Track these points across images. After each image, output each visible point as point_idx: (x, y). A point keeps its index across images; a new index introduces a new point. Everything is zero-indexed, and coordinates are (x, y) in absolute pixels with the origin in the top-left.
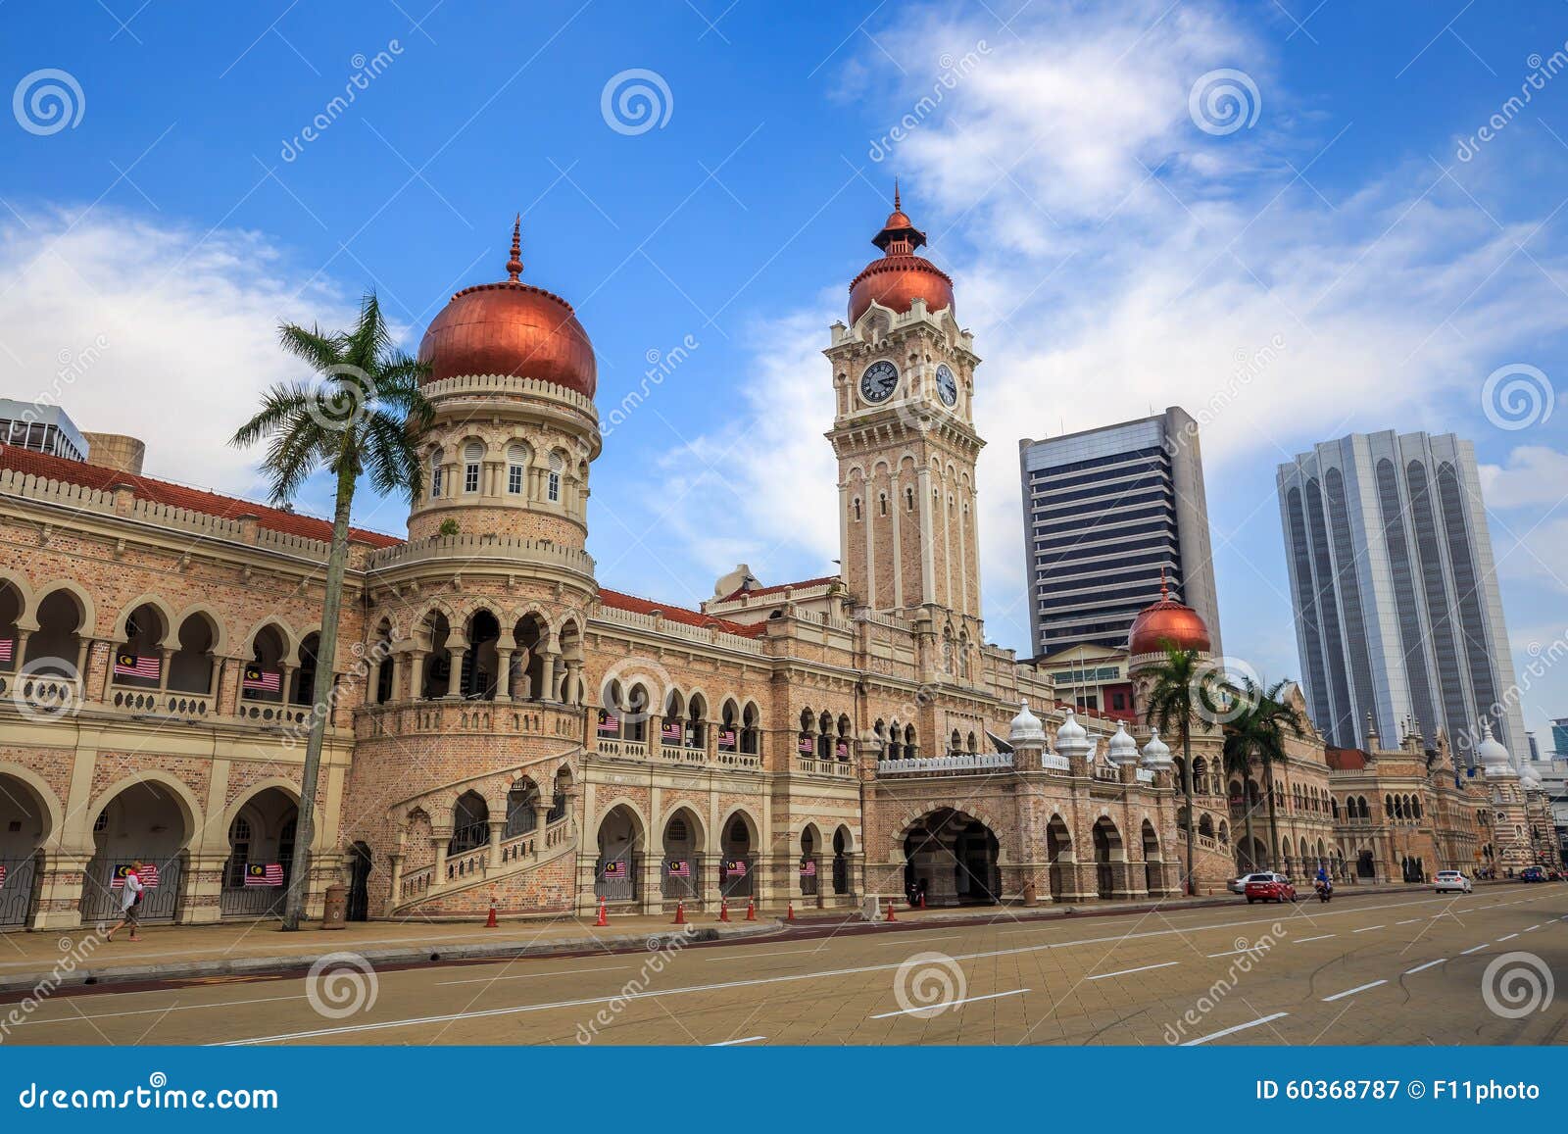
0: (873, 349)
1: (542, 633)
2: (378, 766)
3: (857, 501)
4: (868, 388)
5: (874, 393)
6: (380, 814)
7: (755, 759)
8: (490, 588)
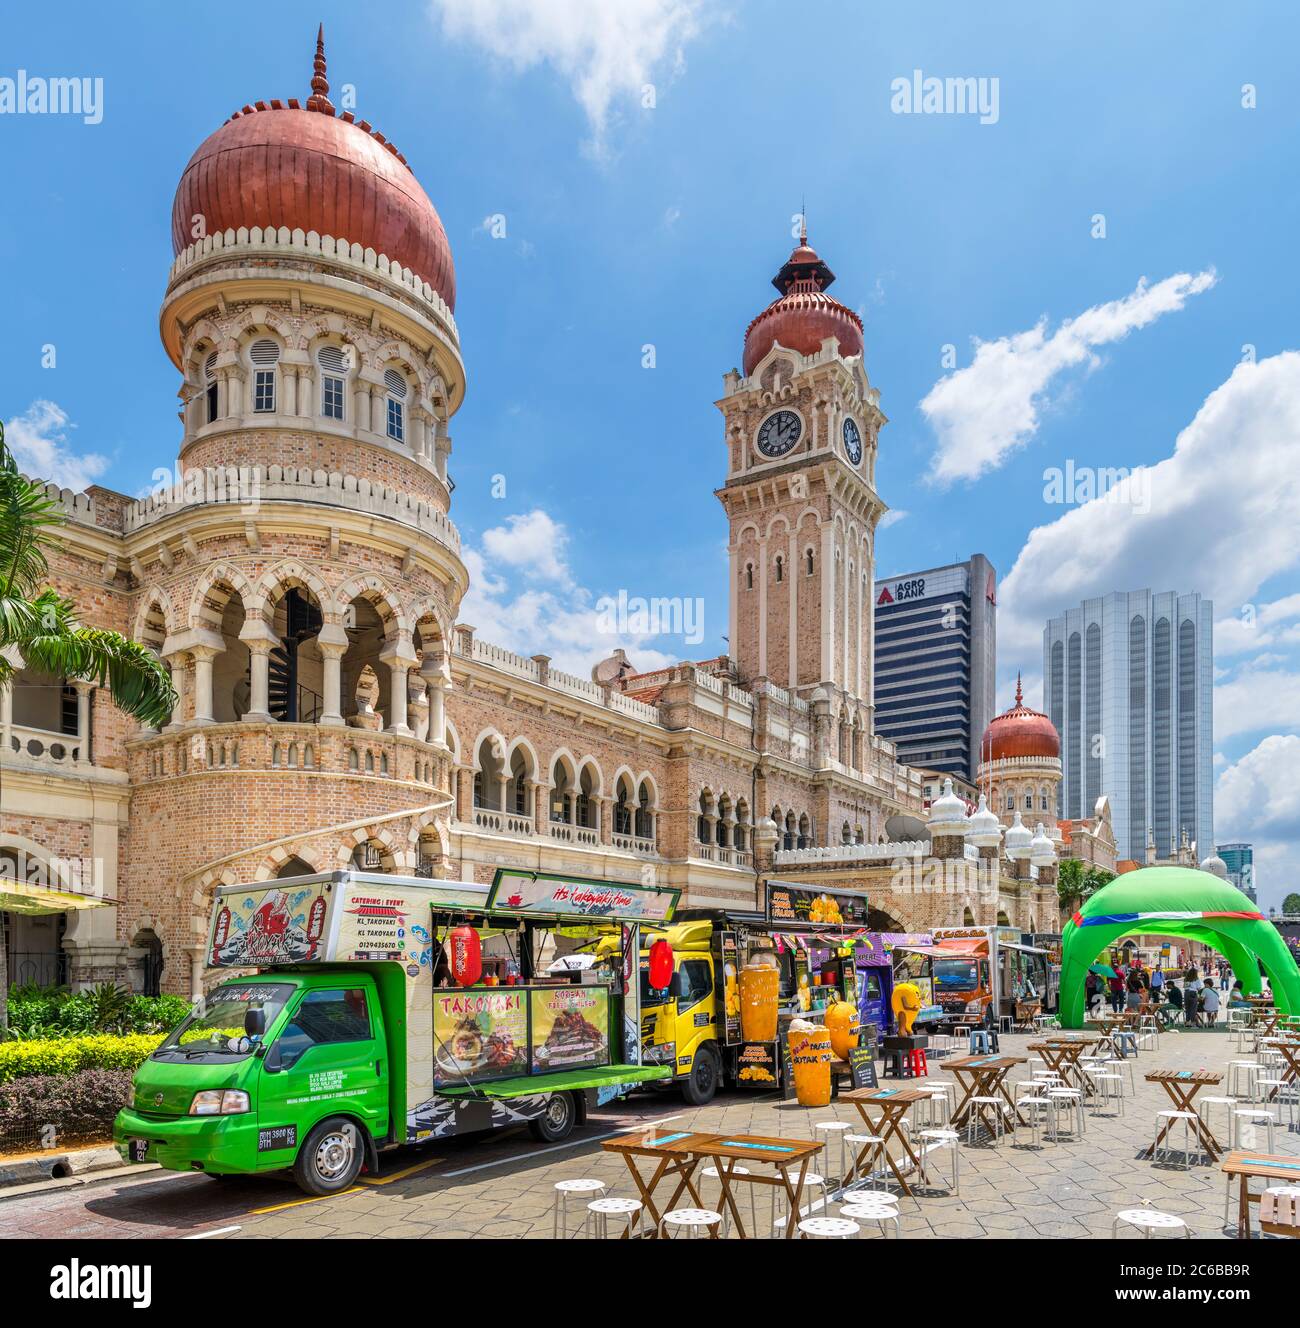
0: (773, 399)
1: (388, 628)
2: (162, 822)
3: (750, 566)
4: (765, 442)
5: (773, 447)
6: (169, 891)
7: (650, 844)
8: (303, 548)
